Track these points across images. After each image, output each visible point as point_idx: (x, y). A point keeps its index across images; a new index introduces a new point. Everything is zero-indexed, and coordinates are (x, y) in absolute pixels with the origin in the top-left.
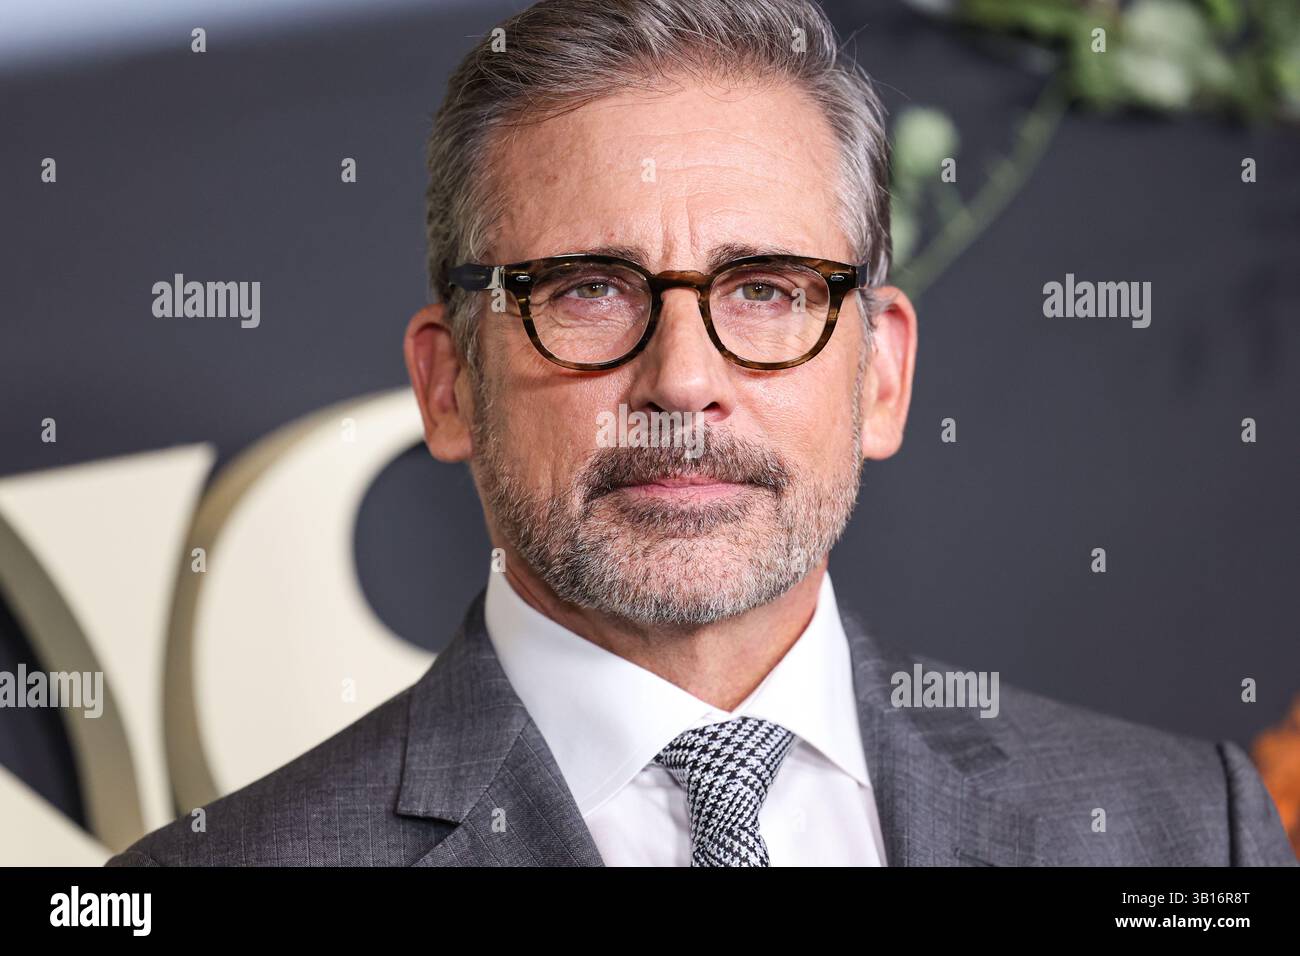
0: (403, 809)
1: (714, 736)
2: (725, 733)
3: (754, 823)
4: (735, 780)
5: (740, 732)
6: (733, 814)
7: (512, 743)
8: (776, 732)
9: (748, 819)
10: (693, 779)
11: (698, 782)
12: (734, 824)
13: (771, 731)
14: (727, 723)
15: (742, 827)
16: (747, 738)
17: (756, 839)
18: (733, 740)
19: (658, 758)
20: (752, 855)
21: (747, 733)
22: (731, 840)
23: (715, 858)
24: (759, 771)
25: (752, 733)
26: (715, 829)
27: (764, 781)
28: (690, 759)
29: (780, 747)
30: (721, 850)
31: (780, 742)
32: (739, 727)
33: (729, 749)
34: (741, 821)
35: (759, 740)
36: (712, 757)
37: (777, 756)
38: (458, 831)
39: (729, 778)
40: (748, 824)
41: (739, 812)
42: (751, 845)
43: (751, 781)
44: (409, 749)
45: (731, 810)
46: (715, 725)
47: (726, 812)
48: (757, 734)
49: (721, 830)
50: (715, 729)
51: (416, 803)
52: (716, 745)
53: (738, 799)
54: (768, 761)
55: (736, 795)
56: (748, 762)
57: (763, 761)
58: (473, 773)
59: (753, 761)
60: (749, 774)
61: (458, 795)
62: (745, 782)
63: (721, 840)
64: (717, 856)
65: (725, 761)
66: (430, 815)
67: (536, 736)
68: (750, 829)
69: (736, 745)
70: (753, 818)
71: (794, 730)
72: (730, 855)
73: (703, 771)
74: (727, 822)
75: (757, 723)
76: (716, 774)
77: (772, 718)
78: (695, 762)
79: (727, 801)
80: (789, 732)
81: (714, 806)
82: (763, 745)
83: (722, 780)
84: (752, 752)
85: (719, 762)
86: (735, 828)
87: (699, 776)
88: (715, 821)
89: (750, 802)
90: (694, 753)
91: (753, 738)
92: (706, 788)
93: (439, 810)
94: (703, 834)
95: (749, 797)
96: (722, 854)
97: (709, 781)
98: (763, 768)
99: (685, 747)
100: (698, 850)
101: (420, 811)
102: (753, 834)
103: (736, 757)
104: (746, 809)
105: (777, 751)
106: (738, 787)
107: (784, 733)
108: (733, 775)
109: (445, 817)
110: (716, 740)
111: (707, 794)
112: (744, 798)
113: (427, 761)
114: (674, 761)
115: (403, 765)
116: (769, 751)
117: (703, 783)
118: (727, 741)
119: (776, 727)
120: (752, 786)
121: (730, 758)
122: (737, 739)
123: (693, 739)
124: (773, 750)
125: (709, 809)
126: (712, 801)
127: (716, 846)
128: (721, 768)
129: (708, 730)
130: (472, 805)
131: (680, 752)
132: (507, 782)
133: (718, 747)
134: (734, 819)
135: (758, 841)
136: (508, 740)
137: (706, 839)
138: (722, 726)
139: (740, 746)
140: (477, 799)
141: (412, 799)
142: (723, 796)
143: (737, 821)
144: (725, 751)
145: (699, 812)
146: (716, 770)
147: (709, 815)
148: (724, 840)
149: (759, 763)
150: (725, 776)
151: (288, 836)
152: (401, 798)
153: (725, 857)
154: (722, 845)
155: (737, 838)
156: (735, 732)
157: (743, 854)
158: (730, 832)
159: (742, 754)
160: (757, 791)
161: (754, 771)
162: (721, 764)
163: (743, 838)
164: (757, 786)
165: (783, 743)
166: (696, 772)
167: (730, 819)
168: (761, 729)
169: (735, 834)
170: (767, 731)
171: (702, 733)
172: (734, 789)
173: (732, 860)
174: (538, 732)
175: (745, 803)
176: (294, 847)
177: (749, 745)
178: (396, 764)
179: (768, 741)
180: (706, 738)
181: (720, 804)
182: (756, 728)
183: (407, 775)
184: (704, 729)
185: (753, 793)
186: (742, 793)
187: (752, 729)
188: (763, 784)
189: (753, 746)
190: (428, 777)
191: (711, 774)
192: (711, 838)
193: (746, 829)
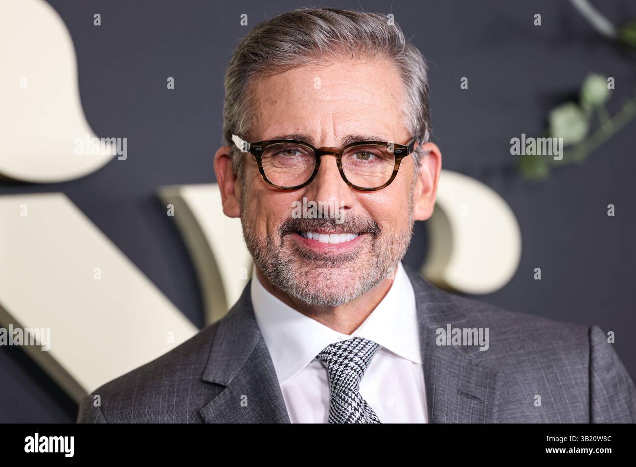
0: (204, 378)
1: (340, 348)
2: (345, 346)
3: (355, 388)
4: (347, 368)
5: (352, 345)
6: (346, 384)
7: (252, 350)
8: (369, 344)
9: (352, 386)
10: (330, 367)
11: (332, 369)
12: (346, 388)
13: (367, 344)
14: (346, 341)
15: (349, 389)
16: (354, 348)
17: (355, 395)
18: (348, 349)
19: (317, 357)
20: (353, 402)
21: (355, 345)
22: (344, 395)
23: (338, 403)
24: (359, 363)
25: (357, 345)
26: (338, 390)
27: (361, 367)
28: (329, 358)
29: (371, 351)
30: (340, 399)
31: (371, 348)
32: (352, 343)
33: (346, 354)
34: (349, 387)
35: (360, 348)
36: (338, 357)
37: (369, 355)
38: (226, 390)
39: (345, 367)
40: (352, 388)
41: (348, 383)
42: (353, 397)
43: (355, 368)
44: (213, 349)
45: (345, 382)
46: (341, 342)
47: (343, 382)
48: (360, 345)
49: (341, 391)
50: (340, 344)
51: (210, 376)
52: (340, 352)
53: (348, 376)
54: (364, 358)
55: (347, 375)
56: (354, 359)
57: (361, 358)
58: (236, 363)
59: (357, 359)
60: (354, 365)
61: (228, 373)
62: (352, 369)
63: (340, 395)
64: (339, 402)
65: (344, 359)
66: (215, 382)
67: (264, 347)
68: (353, 390)
69: (349, 351)
70: (355, 385)
71: (378, 342)
72: (344, 402)
73: (334, 364)
74: (343, 388)
75: (360, 341)
76: (339, 365)
77: (367, 338)
78: (331, 360)
79: (343, 378)
80: (375, 344)
81: (338, 380)
82: (362, 351)
83: (342, 368)
84: (356, 355)
85: (341, 360)
86: (347, 390)
87: (332, 366)
88: (338, 386)
89: (354, 378)
90: (330, 355)
91: (358, 348)
92: (335, 372)
93: (219, 380)
94: (334, 392)
95: (353, 376)
96: (340, 402)
97: (336, 369)
98: (362, 361)
99: (327, 353)
100: (333, 399)
101: (211, 380)
102: (354, 393)
103: (349, 357)
104: (351, 381)
105: (369, 353)
106: (348, 371)
107: (373, 344)
108: (347, 366)
109: (221, 383)
110: (340, 349)
111: (335, 374)
112: (351, 376)
113: (218, 356)
114: (323, 359)
115: (209, 357)
116: (365, 353)
117: (334, 369)
118: (345, 350)
119: (369, 342)
120: (355, 371)
121: (346, 358)
122: (351, 348)
123: (330, 349)
124: (367, 353)
125: (336, 381)
126: (337, 378)
127: (338, 398)
128: (341, 363)
129: (337, 345)
130: (233, 378)
131: (325, 355)
132: (248, 368)
133: (341, 353)
134: (346, 386)
135: (357, 396)
136: (252, 348)
137: (335, 395)
138: (344, 342)
139: (351, 352)
140: (235, 376)
141: (209, 374)
142: (342, 375)
143: (347, 387)
144: (344, 354)
145: (332, 382)
146: (339, 363)
147: (336, 384)
148: (342, 395)
149: (359, 359)
150: (343, 366)
151: (154, 392)
152: (205, 373)
153: (342, 403)
154: (341, 397)
155: (347, 395)
156: (349, 345)
157: (349, 402)
158: (344, 392)
159: (351, 356)
160: (358, 372)
161: (356, 363)
162: (341, 361)
163: (350, 394)
164: (357, 370)
165: (373, 349)
166: (331, 364)
167: (344, 386)
168: (362, 343)
169: (347, 392)
170: (365, 344)
171: (334, 346)
172: (347, 372)
173: (345, 404)
174: (265, 345)
175: (351, 378)
176: (155, 398)
177: (356, 351)
178: (206, 356)
179: (364, 349)
180: (336, 348)
181: (340, 379)
182: (359, 343)
183: (209, 362)
184: (335, 345)
185: (355, 374)
186: (350, 374)
187: (357, 343)
188: (361, 369)
189: (357, 351)
190: (218, 363)
191: (337, 365)
192: (336, 394)
193: (351, 390)
